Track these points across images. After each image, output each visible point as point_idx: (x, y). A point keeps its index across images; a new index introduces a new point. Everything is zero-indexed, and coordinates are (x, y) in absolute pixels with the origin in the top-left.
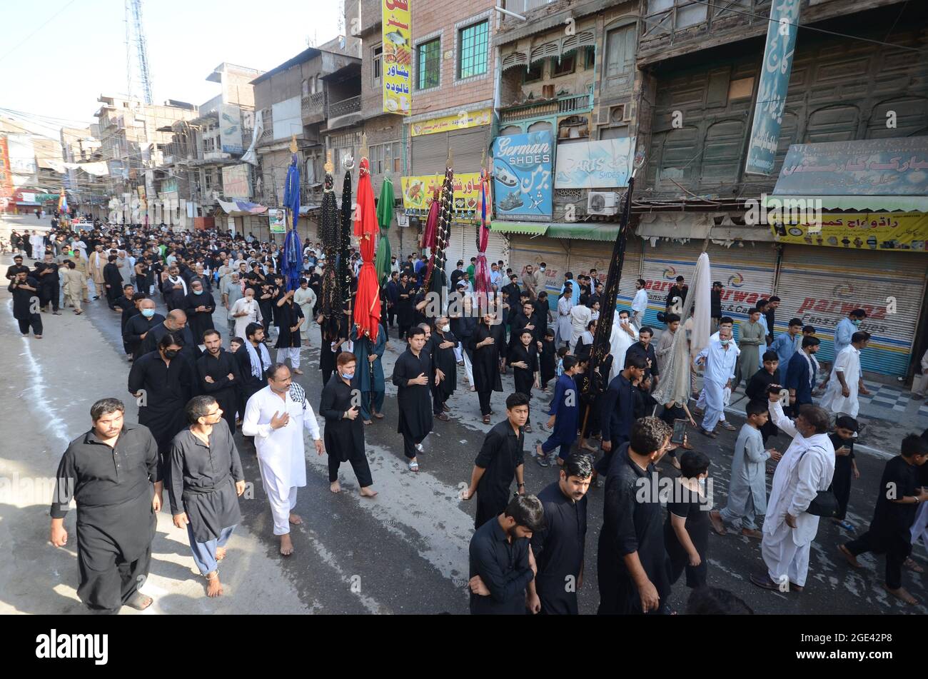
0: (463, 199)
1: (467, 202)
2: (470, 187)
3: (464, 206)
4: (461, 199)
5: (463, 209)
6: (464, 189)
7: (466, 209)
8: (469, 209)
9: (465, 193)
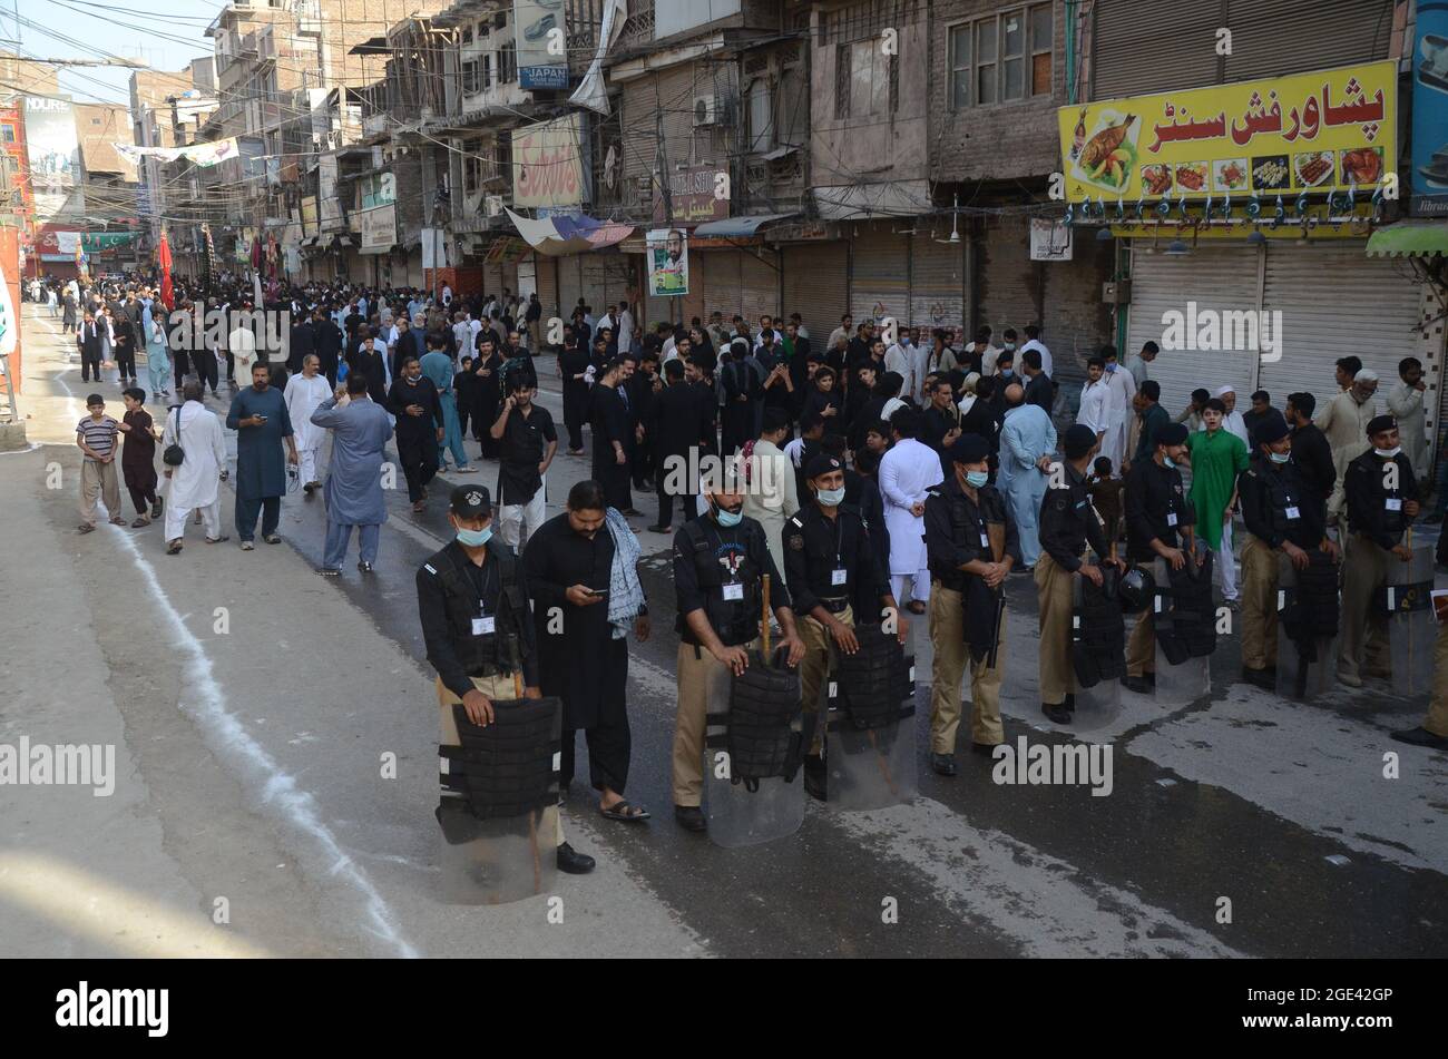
0: (1283, 160)
1: (1295, 167)
2: (1311, 118)
3: (1284, 182)
4: (1275, 160)
5: (1280, 192)
6: (1288, 125)
7: (1292, 190)
8: (1303, 191)
9: (1291, 137)
